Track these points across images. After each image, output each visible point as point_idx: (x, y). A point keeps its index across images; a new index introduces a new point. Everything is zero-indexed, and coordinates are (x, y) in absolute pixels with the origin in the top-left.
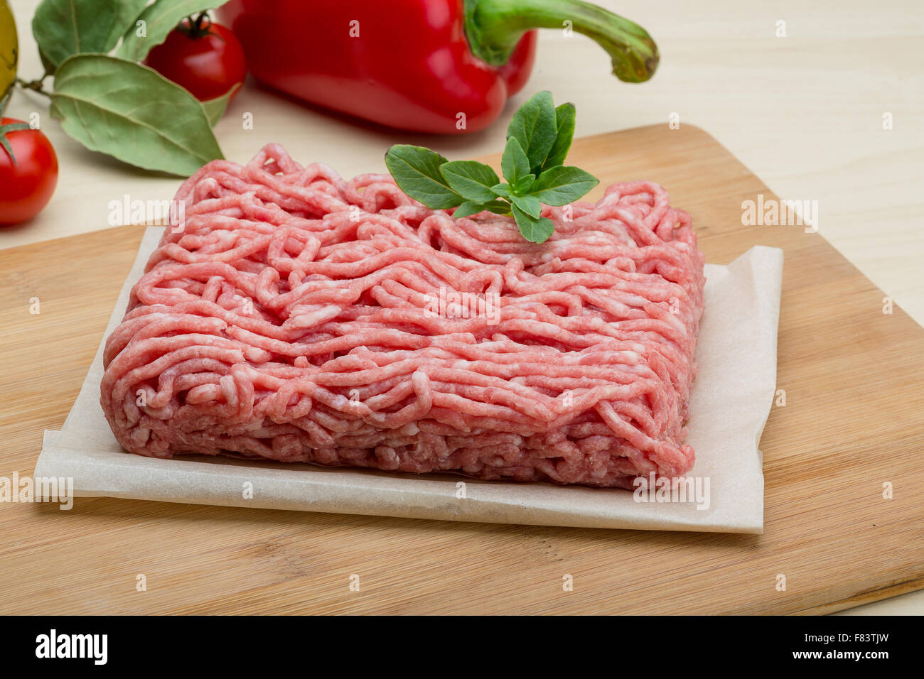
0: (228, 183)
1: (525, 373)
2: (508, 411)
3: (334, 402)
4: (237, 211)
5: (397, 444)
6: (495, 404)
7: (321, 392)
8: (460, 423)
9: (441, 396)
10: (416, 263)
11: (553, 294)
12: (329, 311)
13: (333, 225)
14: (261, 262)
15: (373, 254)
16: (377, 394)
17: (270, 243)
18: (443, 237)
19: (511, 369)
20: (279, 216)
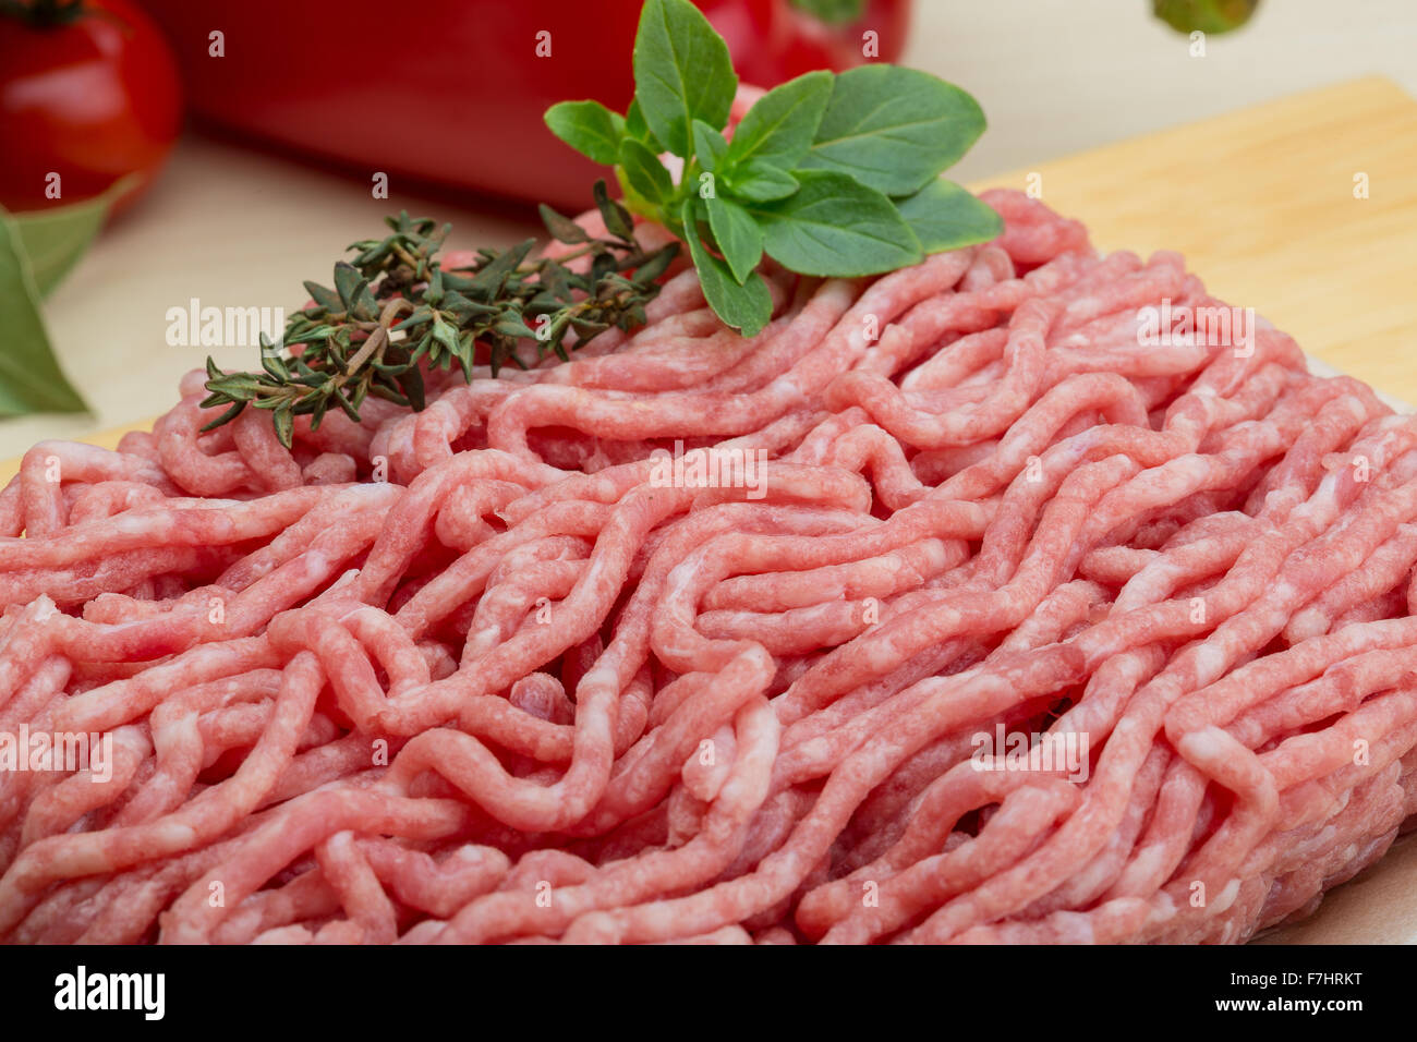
2: (1405, 700)
6: (1367, 701)
8: (1324, 804)
9: (1281, 756)
10: (722, 508)
11: (1068, 395)
12: (765, 725)
13: (337, 554)
14: (319, 745)
15: (566, 552)
16: (1133, 855)
17: (339, 675)
18: (598, 431)
19: (1280, 604)
20: (208, 607)
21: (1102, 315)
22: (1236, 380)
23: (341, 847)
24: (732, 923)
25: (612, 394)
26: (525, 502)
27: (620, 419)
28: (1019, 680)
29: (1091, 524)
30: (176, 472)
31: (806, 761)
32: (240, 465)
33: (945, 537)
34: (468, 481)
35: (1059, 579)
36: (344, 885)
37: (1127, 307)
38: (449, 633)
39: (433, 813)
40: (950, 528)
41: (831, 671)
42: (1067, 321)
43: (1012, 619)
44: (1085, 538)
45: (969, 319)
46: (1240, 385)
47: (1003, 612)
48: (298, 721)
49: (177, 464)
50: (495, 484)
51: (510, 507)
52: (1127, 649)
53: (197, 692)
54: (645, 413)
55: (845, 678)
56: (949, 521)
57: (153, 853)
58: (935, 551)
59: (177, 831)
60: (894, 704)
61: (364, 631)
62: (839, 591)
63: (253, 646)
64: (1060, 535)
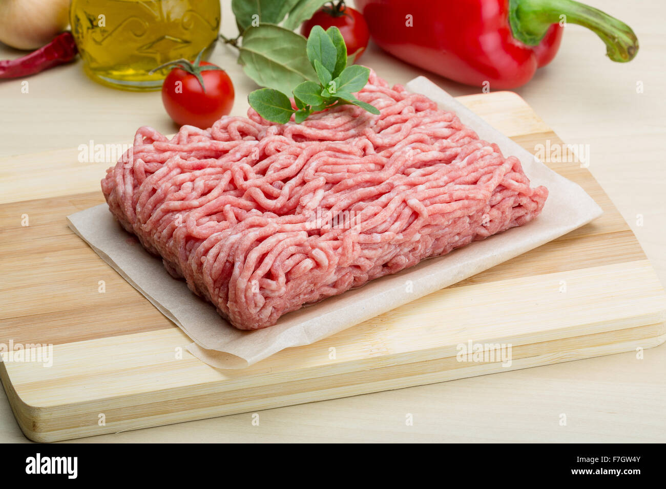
0: (149, 158)
1: (451, 180)
2: (466, 202)
3: (373, 239)
4: (178, 170)
5: (406, 250)
6: (456, 201)
7: (363, 238)
8: (443, 221)
9: (431, 207)
10: (326, 152)
11: (412, 137)
12: (321, 193)
13: (243, 154)
14: (230, 190)
15: (292, 158)
16: (393, 224)
17: (235, 175)
18: (307, 136)
19: (443, 181)
20: (211, 161)
21: (430, 123)
22: (457, 139)
23: (228, 207)
24: (305, 231)
25: (313, 129)
26: (286, 146)
27: (312, 134)
28: (378, 188)
29: (407, 163)
30: (214, 136)
31: (329, 202)
32: (228, 136)
33: (376, 164)
34: (273, 141)
35: (397, 173)
36: (227, 214)
37: (436, 121)
38: (263, 172)
39: (249, 204)
40: (377, 162)
41: (340, 185)
42: (422, 123)
43: (383, 179)
44: (405, 166)
45: (399, 121)
46: (457, 141)
47: (381, 178)
48: (225, 183)
49: (214, 134)
50: (280, 143)
51: (282, 147)
52: (404, 185)
53: (205, 177)
54: (319, 133)
55: (342, 187)
56: (377, 160)
57: (190, 207)
58: (372, 166)
59: (195, 203)
60: (351, 193)
61: (244, 169)
62: (346, 170)
63: (219, 169)
64: (399, 164)
